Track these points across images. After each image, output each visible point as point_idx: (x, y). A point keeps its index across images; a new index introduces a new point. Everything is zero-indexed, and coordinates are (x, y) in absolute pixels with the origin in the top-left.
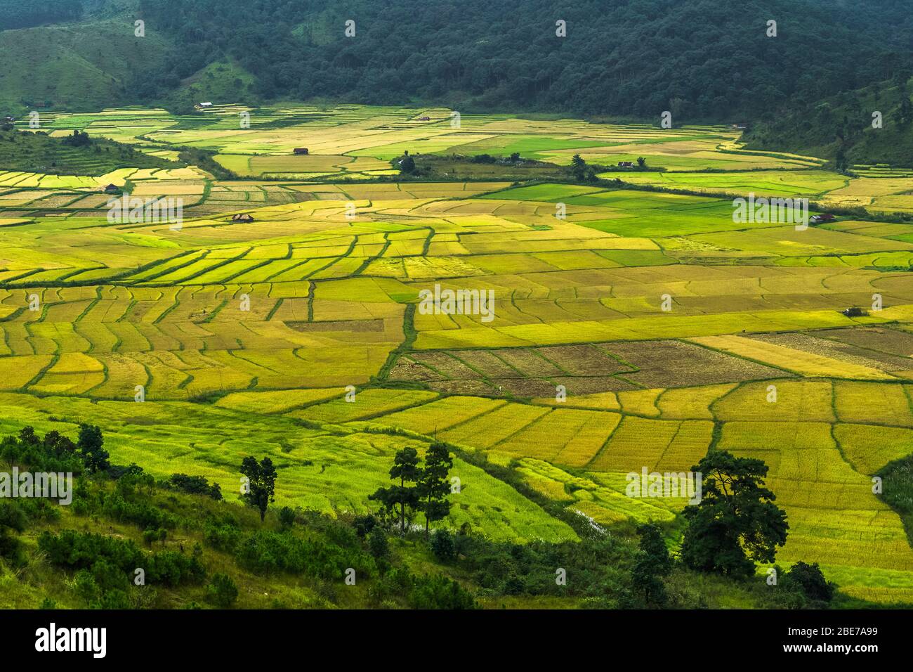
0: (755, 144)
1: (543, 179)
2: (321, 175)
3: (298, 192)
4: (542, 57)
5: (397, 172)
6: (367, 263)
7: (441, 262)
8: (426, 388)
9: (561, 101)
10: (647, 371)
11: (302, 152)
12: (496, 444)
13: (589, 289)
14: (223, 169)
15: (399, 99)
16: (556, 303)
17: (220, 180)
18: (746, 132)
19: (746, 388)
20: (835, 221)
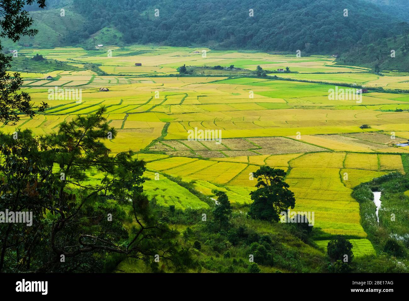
0: (342, 62)
1: (243, 76)
2: (145, 74)
3: (132, 80)
4: (250, 26)
5: (178, 73)
6: (154, 107)
7: (187, 107)
8: (164, 154)
9: (258, 45)
10: (265, 148)
11: (139, 65)
12: (189, 175)
13: (250, 117)
14: (101, 71)
15: (186, 44)
16: (233, 123)
17: (99, 75)
18: (337, 57)
19: (307, 155)
20: (368, 92)
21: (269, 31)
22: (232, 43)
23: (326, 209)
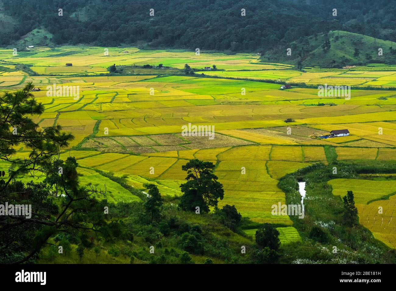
0: (266, 60)
1: (171, 74)
2: (76, 73)
3: (63, 80)
4: (177, 26)
5: (108, 72)
6: (85, 105)
7: (118, 105)
8: (96, 150)
9: (185, 44)
10: (194, 143)
11: (70, 65)
12: (120, 170)
13: (179, 114)
14: (32, 72)
15: (116, 44)
16: (163, 119)
17: (30, 76)
18: (262, 55)
19: (235, 149)
20: (292, 88)
21: (196, 30)
22: (160, 43)
23: (254, 200)
